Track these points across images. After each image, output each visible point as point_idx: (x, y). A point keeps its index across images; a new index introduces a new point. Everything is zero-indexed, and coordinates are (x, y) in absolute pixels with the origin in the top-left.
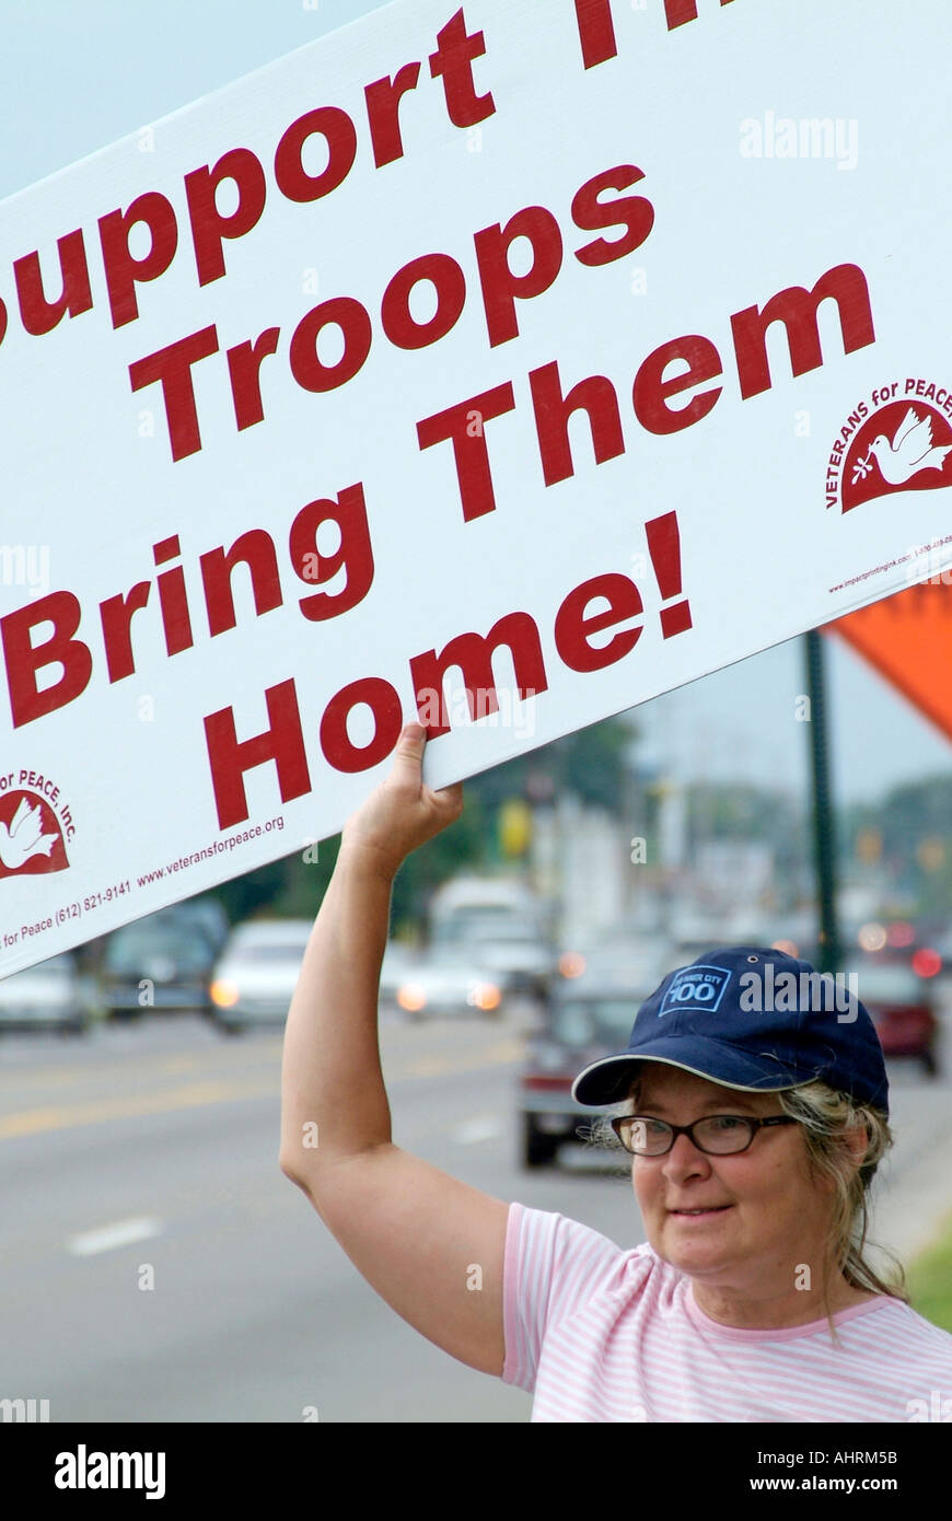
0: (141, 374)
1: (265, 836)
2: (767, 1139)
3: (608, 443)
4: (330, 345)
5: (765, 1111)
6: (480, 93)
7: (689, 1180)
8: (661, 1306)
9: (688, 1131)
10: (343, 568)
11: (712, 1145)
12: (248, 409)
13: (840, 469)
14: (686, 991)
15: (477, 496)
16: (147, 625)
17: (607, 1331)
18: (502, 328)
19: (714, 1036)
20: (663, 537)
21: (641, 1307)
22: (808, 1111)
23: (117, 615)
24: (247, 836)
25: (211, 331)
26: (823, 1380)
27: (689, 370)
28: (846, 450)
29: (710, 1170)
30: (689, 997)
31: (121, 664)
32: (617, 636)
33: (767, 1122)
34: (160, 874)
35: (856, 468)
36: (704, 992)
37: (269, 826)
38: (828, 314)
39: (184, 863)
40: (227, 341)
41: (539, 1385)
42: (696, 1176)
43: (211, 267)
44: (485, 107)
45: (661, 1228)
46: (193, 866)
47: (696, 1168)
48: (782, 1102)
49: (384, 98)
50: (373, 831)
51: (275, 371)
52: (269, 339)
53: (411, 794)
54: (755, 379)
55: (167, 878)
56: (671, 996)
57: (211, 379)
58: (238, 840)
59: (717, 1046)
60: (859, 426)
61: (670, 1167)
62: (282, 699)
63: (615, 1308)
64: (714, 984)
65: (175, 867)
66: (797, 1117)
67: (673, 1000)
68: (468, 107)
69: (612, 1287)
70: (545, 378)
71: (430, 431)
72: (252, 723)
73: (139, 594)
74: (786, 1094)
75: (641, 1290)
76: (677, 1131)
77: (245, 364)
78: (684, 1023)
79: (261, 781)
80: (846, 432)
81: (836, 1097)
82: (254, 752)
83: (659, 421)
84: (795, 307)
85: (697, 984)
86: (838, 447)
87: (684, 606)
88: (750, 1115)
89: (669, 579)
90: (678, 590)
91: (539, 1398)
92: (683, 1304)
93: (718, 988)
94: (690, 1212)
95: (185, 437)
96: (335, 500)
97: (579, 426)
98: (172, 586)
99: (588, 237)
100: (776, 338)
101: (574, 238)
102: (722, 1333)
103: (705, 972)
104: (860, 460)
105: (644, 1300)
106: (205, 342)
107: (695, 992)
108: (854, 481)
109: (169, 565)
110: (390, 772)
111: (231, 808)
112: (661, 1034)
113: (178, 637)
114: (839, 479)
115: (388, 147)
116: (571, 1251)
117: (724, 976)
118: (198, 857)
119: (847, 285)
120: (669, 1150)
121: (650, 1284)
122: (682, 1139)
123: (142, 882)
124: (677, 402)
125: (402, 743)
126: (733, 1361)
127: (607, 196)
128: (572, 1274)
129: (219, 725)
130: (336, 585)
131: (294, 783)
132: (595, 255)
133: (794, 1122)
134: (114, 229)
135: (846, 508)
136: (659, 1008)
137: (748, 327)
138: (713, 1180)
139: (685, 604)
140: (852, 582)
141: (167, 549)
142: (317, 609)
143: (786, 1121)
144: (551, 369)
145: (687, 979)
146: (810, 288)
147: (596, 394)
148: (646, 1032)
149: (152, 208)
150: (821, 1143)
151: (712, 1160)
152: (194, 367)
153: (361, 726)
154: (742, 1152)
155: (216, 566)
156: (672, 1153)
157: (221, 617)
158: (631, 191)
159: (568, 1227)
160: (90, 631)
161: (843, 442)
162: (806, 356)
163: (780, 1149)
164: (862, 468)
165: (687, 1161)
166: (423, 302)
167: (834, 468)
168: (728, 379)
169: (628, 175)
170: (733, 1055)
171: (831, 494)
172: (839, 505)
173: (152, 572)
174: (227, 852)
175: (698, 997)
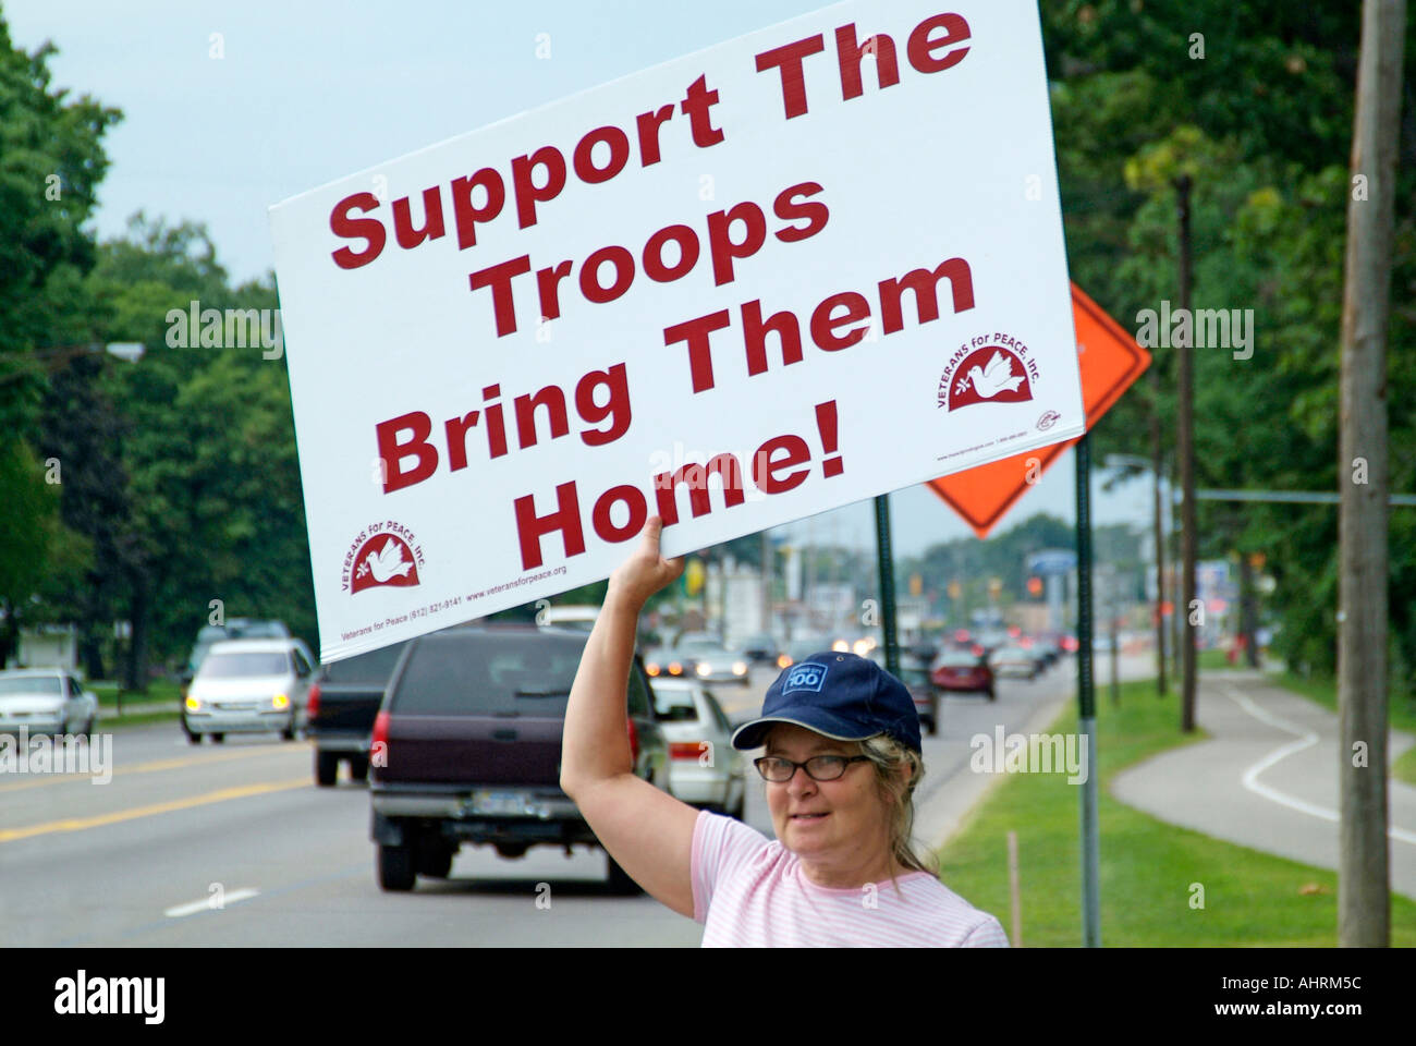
0: (477, 280)
1: (553, 577)
2: (851, 771)
3: (792, 353)
4: (607, 275)
5: (850, 753)
6: (714, 127)
7: (805, 796)
8: (784, 875)
9: (804, 766)
10: (611, 415)
11: (819, 774)
12: (550, 308)
13: (948, 385)
14: (800, 679)
15: (703, 378)
16: (476, 438)
17: (750, 890)
18: (724, 275)
19: (819, 706)
20: (827, 416)
21: (772, 875)
22: (878, 754)
23: (456, 430)
24: (541, 576)
25: (526, 258)
26: (874, 921)
27: (848, 313)
28: (953, 373)
29: (817, 790)
30: (802, 682)
31: (458, 460)
32: (793, 474)
33: (853, 759)
34: (482, 594)
35: (959, 385)
36: (812, 679)
37: (557, 571)
38: (944, 288)
39: (499, 589)
40: (537, 265)
41: (709, 922)
42: (808, 794)
43: (527, 218)
44: (717, 137)
45: (785, 826)
46: (504, 592)
47: (809, 789)
48: (862, 747)
49: (649, 125)
50: (628, 583)
51: (569, 288)
52: (565, 268)
53: (652, 561)
54: (893, 323)
55: (486, 597)
56: (789, 682)
57: (525, 289)
58: (535, 578)
59: (822, 712)
60: (962, 359)
61: (793, 788)
62: (567, 493)
63: (755, 875)
64: (817, 674)
65: (492, 591)
66: (871, 757)
67: (791, 684)
68: (706, 136)
69: (756, 862)
70: (751, 310)
71: (672, 335)
72: (546, 506)
73: (472, 418)
74: (864, 743)
75: (774, 864)
76: (796, 766)
77: (548, 282)
78: (801, 698)
79: (552, 542)
80: (953, 362)
81: (893, 744)
82: (548, 524)
83: (827, 342)
84: (922, 281)
85: (807, 674)
86: (948, 371)
87: (839, 459)
88: (844, 755)
89: (830, 442)
90: (835, 448)
91: (708, 931)
92: (797, 873)
93: (820, 676)
94: (804, 816)
95: (506, 322)
96: (607, 372)
97: (773, 341)
98: (495, 415)
99: (785, 224)
100: (908, 299)
101: (774, 224)
102: (816, 890)
103: (811, 666)
104: (962, 380)
105: (774, 871)
106: (522, 265)
107: (806, 679)
108: (958, 392)
109: (493, 402)
110: (638, 546)
111: (531, 557)
112: (785, 706)
113: (498, 447)
114: (947, 391)
115: (651, 155)
116: (733, 842)
117: (824, 669)
118: (508, 586)
119: (958, 271)
120: (790, 778)
121: (779, 862)
122: (800, 770)
123: (469, 598)
124: (840, 332)
125: (646, 529)
126: (820, 907)
127: (798, 200)
128: (733, 855)
129: (525, 506)
130: (606, 424)
131: (574, 545)
132: (788, 235)
133: (869, 759)
134: (462, 188)
135: (952, 408)
136: (783, 687)
137: (890, 291)
138: (820, 796)
139: (840, 458)
140: (954, 455)
141: (492, 391)
142: (592, 438)
143: (864, 759)
144: (756, 304)
145: (800, 671)
146: (932, 270)
147: (785, 322)
148: (774, 705)
149: (489, 177)
150: (885, 772)
151: (819, 783)
152: (512, 279)
153: (620, 514)
154: (838, 779)
155: (524, 406)
156: (793, 780)
157: (528, 437)
158: (815, 198)
159: (733, 827)
160: (438, 438)
161: (951, 368)
162: (928, 312)
163: (861, 776)
164: (963, 386)
165: (804, 785)
166: (671, 254)
167: (944, 384)
168: (875, 321)
169: (811, 188)
170: (831, 718)
171: (942, 400)
172: (947, 406)
173: (481, 406)
174: (528, 585)
175: (808, 683)
